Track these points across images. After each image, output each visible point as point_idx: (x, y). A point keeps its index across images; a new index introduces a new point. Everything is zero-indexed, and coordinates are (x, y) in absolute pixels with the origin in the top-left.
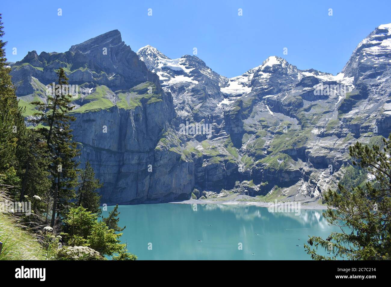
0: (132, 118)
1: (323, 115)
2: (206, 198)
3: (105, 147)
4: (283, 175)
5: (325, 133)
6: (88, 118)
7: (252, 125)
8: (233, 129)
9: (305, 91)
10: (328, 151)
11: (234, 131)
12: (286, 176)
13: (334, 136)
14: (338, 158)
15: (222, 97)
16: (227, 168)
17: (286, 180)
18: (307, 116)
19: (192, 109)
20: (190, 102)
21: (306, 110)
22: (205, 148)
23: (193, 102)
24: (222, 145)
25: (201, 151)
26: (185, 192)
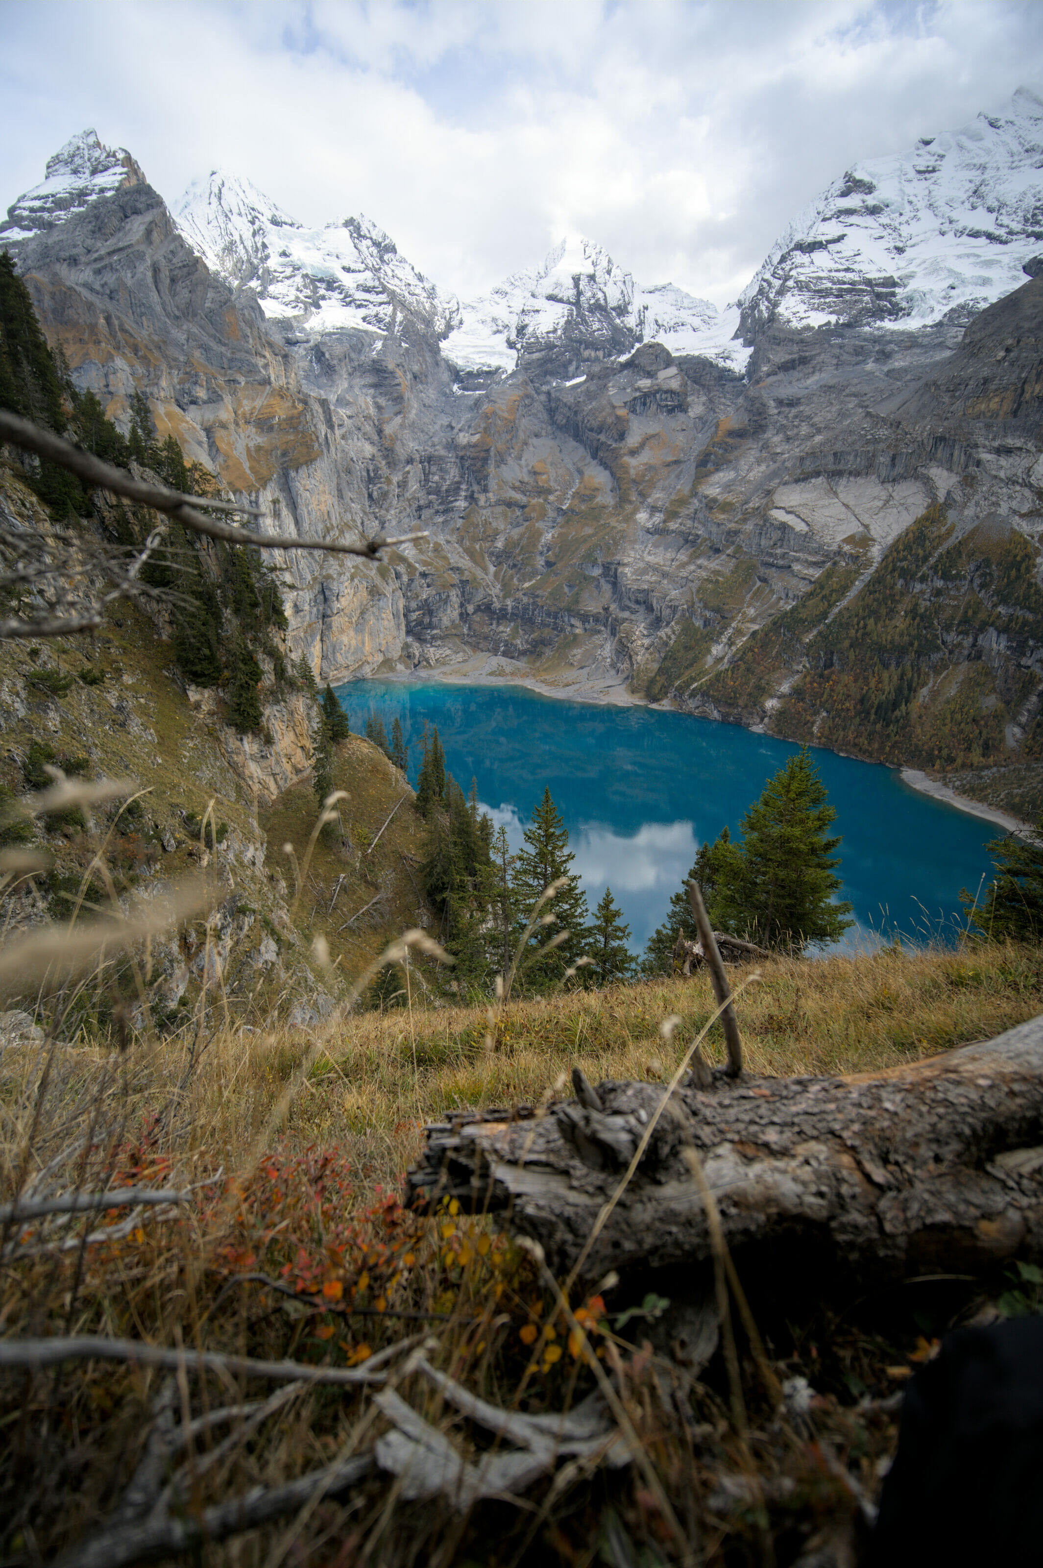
1: (666, 470)
2: (430, 666)
7: (517, 485)
9: (638, 389)
15: (446, 374)
18: (632, 472)
19: (380, 432)
20: (372, 411)
21: (633, 453)
22: (421, 551)
23: (379, 408)
24: (454, 538)
25: (411, 561)
26: (389, 656)
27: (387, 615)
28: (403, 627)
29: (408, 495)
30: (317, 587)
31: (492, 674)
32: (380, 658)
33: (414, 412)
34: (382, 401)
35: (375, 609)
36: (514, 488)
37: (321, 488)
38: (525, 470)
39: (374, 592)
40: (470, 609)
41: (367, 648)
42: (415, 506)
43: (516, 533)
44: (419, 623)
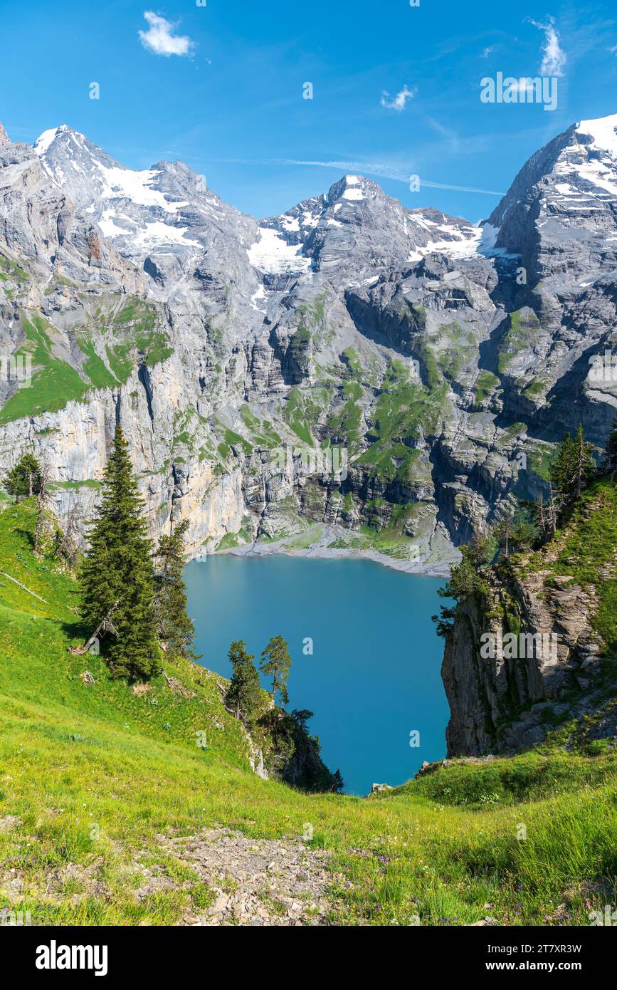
0: (127, 406)
2: (270, 538)
6: (43, 427)
7: (332, 369)
9: (429, 290)
10: (483, 451)
18: (436, 357)
19: (207, 327)
20: (200, 310)
21: (434, 340)
22: (252, 430)
23: (206, 307)
24: (279, 417)
25: (246, 439)
26: (230, 531)
27: (229, 492)
28: (242, 501)
29: (236, 380)
30: (170, 470)
31: (332, 546)
32: (222, 533)
33: (235, 309)
34: (207, 301)
35: (219, 488)
36: (330, 371)
37: (173, 380)
38: (337, 356)
39: (219, 471)
40: (303, 481)
41: (211, 525)
42: (242, 389)
43: (337, 411)
44: (257, 498)
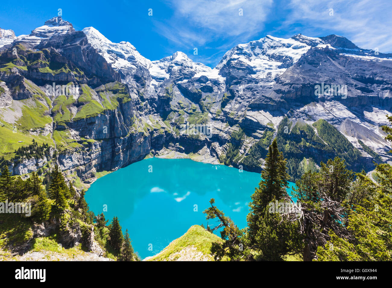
0: (117, 116)
1: (213, 104)
2: (159, 155)
3: (103, 137)
4: (197, 142)
5: (216, 118)
6: (90, 122)
7: (175, 106)
8: (166, 108)
9: (202, 85)
10: (219, 131)
11: (166, 110)
12: (199, 143)
13: (220, 121)
14: (225, 137)
15: (151, 78)
16: (167, 136)
17: (199, 145)
18: (205, 104)
20: (136, 87)
21: (204, 100)
22: (153, 123)
24: (161, 120)
25: (151, 126)
27: (147, 142)
28: (150, 144)
30: (129, 135)
33: (146, 87)
34: (138, 85)
35: (144, 140)
38: (177, 103)
40: (168, 138)
43: (177, 118)
44: (154, 143)
